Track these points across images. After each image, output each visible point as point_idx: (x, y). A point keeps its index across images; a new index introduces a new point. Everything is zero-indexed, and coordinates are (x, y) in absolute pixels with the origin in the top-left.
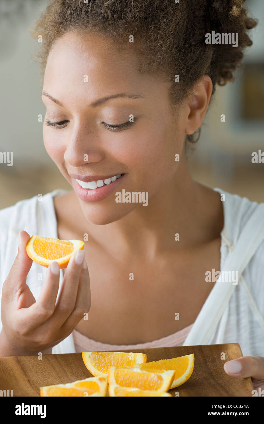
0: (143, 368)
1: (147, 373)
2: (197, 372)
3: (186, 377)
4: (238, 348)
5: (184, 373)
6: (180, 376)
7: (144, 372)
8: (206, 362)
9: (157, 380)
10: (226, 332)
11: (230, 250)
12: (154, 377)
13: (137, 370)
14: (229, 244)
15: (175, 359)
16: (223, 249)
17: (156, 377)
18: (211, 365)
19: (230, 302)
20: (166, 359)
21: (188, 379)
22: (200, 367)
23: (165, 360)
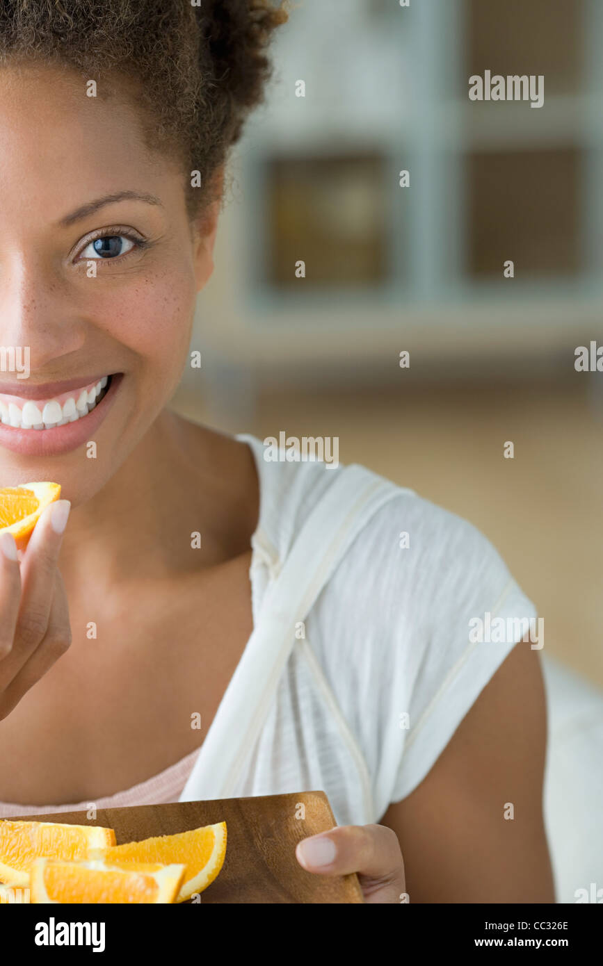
0: (110, 859)
1: (120, 871)
2: (232, 861)
3: (209, 876)
4: (323, 803)
5: (203, 867)
6: (195, 874)
7: (114, 869)
8: (251, 838)
9: (143, 887)
10: (276, 761)
11: (272, 574)
12: (137, 881)
13: (97, 866)
14: (268, 560)
15: (182, 834)
16: (255, 573)
17: (141, 882)
18: (263, 844)
19: (280, 693)
20: (162, 836)
21: (212, 881)
22: (237, 849)
23: (160, 837)
